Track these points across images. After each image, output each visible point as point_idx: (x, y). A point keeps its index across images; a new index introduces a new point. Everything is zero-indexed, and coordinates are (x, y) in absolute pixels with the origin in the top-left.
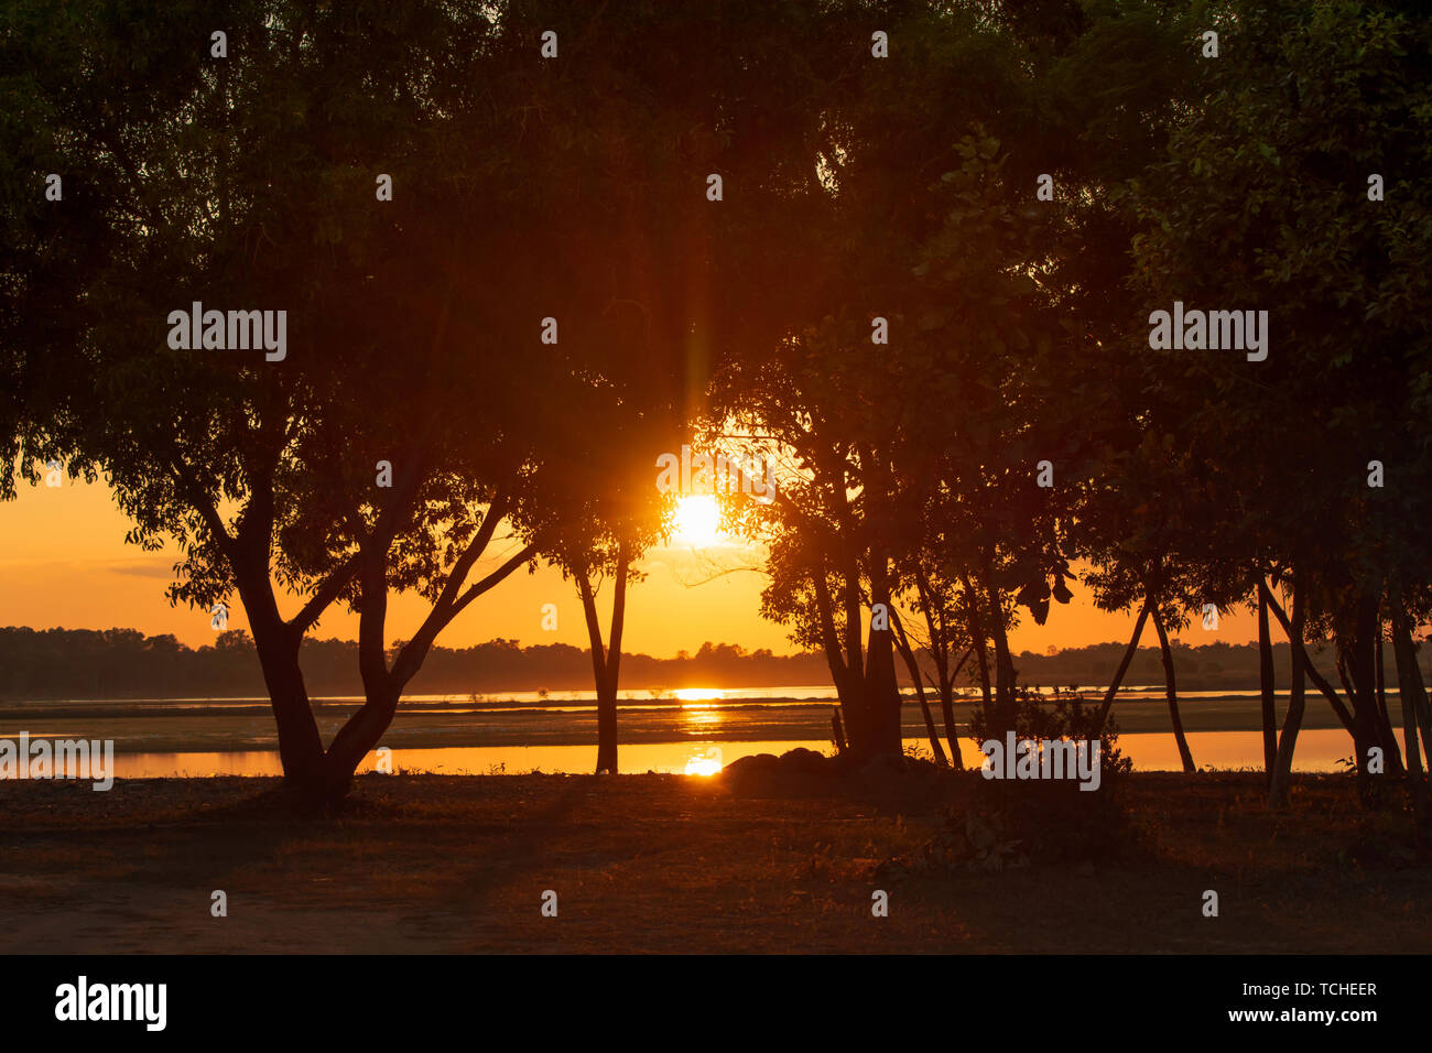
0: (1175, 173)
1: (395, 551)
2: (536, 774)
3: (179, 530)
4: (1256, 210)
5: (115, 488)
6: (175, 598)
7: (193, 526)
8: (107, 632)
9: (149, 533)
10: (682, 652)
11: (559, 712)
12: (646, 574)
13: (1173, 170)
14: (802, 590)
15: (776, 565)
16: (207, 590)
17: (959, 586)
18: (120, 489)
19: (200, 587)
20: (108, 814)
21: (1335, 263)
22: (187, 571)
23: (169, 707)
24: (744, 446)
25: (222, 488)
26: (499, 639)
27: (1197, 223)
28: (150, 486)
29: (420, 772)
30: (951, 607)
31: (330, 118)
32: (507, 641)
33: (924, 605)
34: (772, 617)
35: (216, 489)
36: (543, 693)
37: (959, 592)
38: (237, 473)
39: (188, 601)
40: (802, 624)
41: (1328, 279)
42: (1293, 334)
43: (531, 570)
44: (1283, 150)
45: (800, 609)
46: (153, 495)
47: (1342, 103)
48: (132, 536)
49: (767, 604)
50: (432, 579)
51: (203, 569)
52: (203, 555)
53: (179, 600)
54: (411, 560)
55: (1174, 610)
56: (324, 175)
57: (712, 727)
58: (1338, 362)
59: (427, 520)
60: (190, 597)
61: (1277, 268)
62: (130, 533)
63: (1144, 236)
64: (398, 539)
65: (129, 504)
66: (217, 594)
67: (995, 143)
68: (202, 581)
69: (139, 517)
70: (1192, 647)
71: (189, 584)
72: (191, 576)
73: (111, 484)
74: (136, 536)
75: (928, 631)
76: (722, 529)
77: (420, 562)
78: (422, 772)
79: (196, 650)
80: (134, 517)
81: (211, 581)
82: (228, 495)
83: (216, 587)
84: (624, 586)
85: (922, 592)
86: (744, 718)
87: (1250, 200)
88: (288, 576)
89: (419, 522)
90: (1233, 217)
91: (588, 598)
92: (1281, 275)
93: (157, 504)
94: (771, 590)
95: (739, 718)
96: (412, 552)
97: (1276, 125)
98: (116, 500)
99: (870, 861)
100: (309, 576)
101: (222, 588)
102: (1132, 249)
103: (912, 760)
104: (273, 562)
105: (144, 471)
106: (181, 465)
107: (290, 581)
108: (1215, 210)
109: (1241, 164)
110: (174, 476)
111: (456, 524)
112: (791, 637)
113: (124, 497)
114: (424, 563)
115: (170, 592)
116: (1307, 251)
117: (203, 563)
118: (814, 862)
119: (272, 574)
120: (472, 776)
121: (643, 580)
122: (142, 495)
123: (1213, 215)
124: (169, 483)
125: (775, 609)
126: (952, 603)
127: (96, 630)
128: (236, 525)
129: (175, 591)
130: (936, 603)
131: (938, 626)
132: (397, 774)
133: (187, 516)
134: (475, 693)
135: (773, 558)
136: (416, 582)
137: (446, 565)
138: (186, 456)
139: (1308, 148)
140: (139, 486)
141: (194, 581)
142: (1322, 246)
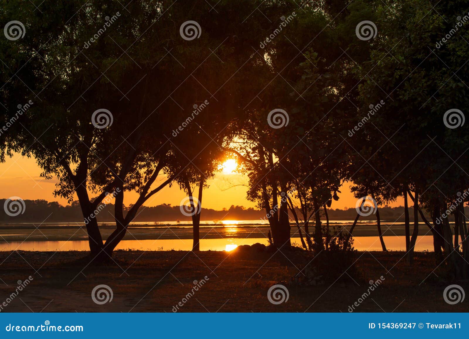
0: (373, 64)
1: (128, 178)
2: (173, 251)
3: (58, 172)
4: (397, 77)
5: (37, 159)
6: (56, 195)
7: (62, 171)
8: (36, 201)
9: (48, 174)
10: (224, 208)
11: (184, 228)
12: (209, 186)
13: (372, 63)
14: (260, 191)
15: (251, 183)
16: (66, 192)
17: (310, 190)
18: (38, 159)
19: (64, 191)
20: (34, 263)
21: (422, 94)
22: (60, 186)
23: (56, 225)
24: (240, 145)
25: (71, 159)
26: (164, 204)
27: (379, 81)
28: (48, 158)
29: (135, 250)
30: (308, 197)
31: (106, 43)
32: (167, 204)
33: (299, 196)
34: (250, 200)
35: (69, 160)
36: (178, 222)
37: (311, 192)
38: (76, 155)
39: (60, 195)
40: (260, 202)
41: (419, 99)
42: (409, 116)
43: (170, 186)
44: (406, 58)
45: (259, 197)
46: (49, 161)
47: (425, 43)
48: (42, 175)
49: (249, 195)
50: (140, 187)
51: (65, 185)
52: (65, 181)
53: (57, 195)
54: (133, 181)
55: (380, 198)
56: (104, 61)
57: (233, 233)
58: (423, 125)
59: (138, 168)
60: (61, 194)
61: (404, 95)
62: (41, 174)
63: (362, 85)
64: (129, 174)
65: (41, 164)
66: (69, 193)
67: (316, 54)
68: (64, 189)
69: (44, 168)
70: (392, 208)
71: (60, 190)
72: (61, 188)
73: (36, 158)
74: (43, 175)
75: (300, 204)
76: (234, 171)
77: (136, 182)
78: (136, 250)
79: (65, 207)
80: (43, 168)
81: (67, 189)
82: (73, 162)
83: (69, 191)
84: (202, 190)
85: (299, 192)
86: (244, 230)
87: (395, 74)
88: (92, 188)
89: (136, 169)
90: (390, 79)
91: (190, 194)
92: (405, 97)
93: (50, 164)
94: (250, 191)
95: (242, 230)
96: (133, 178)
97: (404, 50)
98: (37, 163)
99: (274, 282)
100: (100, 186)
101: (71, 192)
102: (358, 89)
103: (294, 247)
104: (87, 183)
105: (46, 154)
106: (58, 152)
107: (93, 189)
108: (384, 76)
109: (393, 62)
110: (56, 155)
111: (148, 169)
112: (256, 206)
113: (40, 162)
114: (137, 182)
115: (54, 193)
116: (413, 90)
117: (65, 183)
118: (257, 282)
119: (87, 187)
120: (152, 251)
121: (208, 187)
122: (46, 161)
123: (384, 78)
124: (54, 158)
125: (251, 197)
126: (308, 195)
127: (32, 200)
128: (76, 171)
129: (56, 193)
130: (303, 196)
131: (304, 203)
132: (128, 250)
133: (60, 168)
134: (157, 221)
135: (251, 181)
136: (135, 188)
137: (145, 183)
138: (60, 149)
139: (414, 57)
140: (45, 158)
141: (62, 189)
142: (418, 88)
